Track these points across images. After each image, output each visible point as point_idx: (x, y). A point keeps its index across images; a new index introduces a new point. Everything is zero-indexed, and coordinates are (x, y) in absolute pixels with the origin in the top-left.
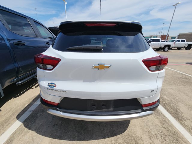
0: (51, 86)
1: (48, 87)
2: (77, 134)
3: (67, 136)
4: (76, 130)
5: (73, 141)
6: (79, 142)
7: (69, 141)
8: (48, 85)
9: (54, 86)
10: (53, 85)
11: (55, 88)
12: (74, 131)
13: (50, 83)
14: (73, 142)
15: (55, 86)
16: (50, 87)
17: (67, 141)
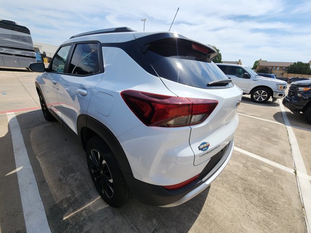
0: (204, 148)
1: (201, 152)
2: (189, 209)
3: (186, 222)
4: (184, 207)
5: (196, 219)
6: (201, 213)
7: (195, 223)
8: (200, 149)
9: (207, 147)
10: (205, 145)
11: (210, 148)
12: (184, 210)
13: (201, 145)
14: (198, 219)
15: (209, 145)
16: (203, 150)
17: (193, 227)
